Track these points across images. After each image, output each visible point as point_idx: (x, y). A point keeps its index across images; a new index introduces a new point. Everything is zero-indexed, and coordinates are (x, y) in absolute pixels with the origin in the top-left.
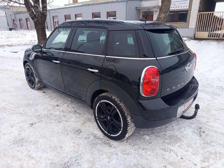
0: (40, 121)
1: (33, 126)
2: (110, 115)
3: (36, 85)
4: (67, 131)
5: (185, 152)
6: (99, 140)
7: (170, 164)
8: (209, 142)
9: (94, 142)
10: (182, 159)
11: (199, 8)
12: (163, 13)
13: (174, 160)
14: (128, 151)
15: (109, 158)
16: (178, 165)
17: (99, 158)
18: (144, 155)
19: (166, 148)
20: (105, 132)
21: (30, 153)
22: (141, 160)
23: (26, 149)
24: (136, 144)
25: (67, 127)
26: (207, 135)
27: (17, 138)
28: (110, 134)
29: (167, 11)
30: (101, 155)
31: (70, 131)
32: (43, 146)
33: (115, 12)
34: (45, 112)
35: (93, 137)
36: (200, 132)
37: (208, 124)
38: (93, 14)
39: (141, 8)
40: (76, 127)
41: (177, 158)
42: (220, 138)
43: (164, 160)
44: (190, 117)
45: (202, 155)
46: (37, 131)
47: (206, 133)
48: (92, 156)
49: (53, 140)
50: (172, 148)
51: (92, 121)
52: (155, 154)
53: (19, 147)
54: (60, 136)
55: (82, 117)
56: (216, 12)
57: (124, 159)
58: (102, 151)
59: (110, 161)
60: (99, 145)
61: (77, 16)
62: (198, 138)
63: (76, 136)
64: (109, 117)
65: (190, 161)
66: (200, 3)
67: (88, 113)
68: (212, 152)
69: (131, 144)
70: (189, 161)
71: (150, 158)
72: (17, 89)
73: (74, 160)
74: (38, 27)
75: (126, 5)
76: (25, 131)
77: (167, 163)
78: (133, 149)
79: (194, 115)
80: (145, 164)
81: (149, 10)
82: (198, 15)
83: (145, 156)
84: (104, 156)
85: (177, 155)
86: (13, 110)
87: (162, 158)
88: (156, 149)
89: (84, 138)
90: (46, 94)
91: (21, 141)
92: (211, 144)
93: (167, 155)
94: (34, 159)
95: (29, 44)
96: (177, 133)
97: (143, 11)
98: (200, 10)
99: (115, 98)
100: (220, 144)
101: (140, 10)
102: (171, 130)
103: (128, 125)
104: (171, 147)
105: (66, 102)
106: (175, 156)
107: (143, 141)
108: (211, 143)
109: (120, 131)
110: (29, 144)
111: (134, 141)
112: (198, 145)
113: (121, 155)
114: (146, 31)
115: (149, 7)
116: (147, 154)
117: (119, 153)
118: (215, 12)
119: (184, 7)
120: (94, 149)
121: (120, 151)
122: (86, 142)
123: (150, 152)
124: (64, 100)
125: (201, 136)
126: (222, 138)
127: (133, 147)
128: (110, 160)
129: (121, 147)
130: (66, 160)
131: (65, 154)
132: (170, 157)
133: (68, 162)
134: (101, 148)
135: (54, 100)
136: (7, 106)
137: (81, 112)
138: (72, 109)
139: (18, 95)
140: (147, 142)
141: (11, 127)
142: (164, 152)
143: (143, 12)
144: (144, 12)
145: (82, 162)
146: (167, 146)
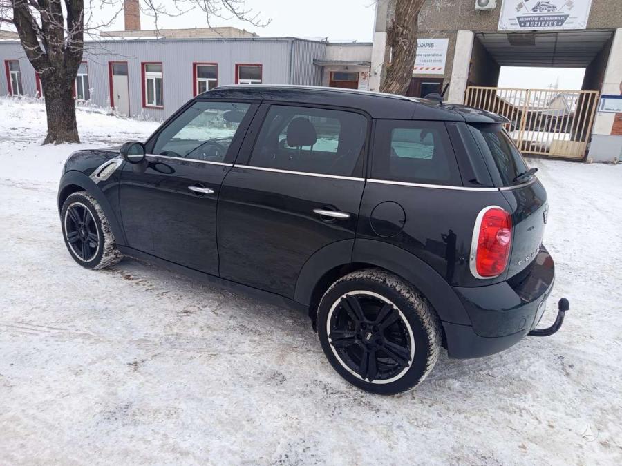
0: (156, 356)
1: (140, 369)
2: (375, 330)
3: (104, 256)
4: (245, 378)
5: (551, 412)
6: (339, 396)
7: (531, 441)
8: (591, 388)
9: (330, 401)
10: (552, 427)
11: (469, 74)
12: (398, 82)
13: (537, 431)
14: (424, 418)
15: (387, 437)
16: (549, 442)
17: (361, 439)
18: (466, 425)
19: (508, 405)
20: (355, 374)
21: (171, 441)
22: (464, 437)
23: (153, 430)
24: (436, 402)
25: (239, 367)
26: (581, 372)
27: (110, 404)
28: (370, 380)
29: (407, 76)
30: (364, 433)
31: (255, 378)
32: (198, 421)
33: (259, 66)
34: (159, 330)
35: (321, 391)
36: (564, 366)
37: (573, 347)
38: (195, 65)
39: (326, 62)
40: (265, 367)
41: (540, 426)
42: (610, 377)
43: (514, 432)
44: (545, 330)
45: (588, 417)
46: (158, 382)
47: (577, 367)
48: (343, 435)
49: (217, 402)
50: (522, 405)
51: (301, 350)
52: (489, 420)
53: (126, 427)
54: (232, 391)
55: (269, 342)
56: (502, 89)
57: (424, 437)
58: (361, 421)
59: (393, 445)
60: (346, 409)
61: (147, 68)
62: (565, 379)
63: (276, 389)
64: (370, 335)
65: (570, 430)
66: (471, 64)
67: (280, 330)
68: (605, 407)
69: (424, 401)
70: (569, 432)
71: (481, 430)
72: (34, 268)
73: (301, 451)
74: (54, 90)
75: (289, 51)
76: (125, 382)
77: (524, 439)
78: (434, 414)
79: (554, 324)
80: (476, 446)
81: (346, 70)
82: (466, 93)
83: (469, 427)
84: (372, 434)
85: (537, 419)
86: (55, 327)
87: (510, 429)
88: (487, 410)
89: (299, 395)
90: (136, 281)
91: (126, 410)
92: (595, 390)
93: (515, 419)
94: (191, 456)
95: (6, 136)
96: (516, 371)
97: (332, 71)
98: (471, 80)
99: (395, 284)
100: (614, 391)
101: (323, 68)
102: (500, 365)
103: (429, 352)
104: (518, 403)
105: (204, 303)
106: (536, 422)
107: (450, 393)
108: (595, 388)
109: (404, 368)
110: (155, 418)
111: (429, 394)
112: (571, 395)
113: (413, 429)
114: (470, 127)
115: (347, 62)
116: (473, 422)
117: (407, 426)
118: (500, 89)
119: (433, 69)
120: (338, 419)
121: (405, 419)
122: (310, 404)
123: (477, 417)
124: (196, 298)
125: (568, 374)
126: (613, 378)
127: (432, 409)
128: (391, 442)
129: (405, 410)
130: (280, 451)
131: (270, 435)
132: (526, 424)
133: (287, 456)
134: (353, 415)
135: (165, 297)
136: (31, 317)
137: (259, 328)
138: (231, 322)
139: (49, 285)
140: (460, 394)
141: (77, 374)
142: (507, 415)
143: (331, 73)
144: (333, 74)
145: (325, 453)
146: (509, 401)
